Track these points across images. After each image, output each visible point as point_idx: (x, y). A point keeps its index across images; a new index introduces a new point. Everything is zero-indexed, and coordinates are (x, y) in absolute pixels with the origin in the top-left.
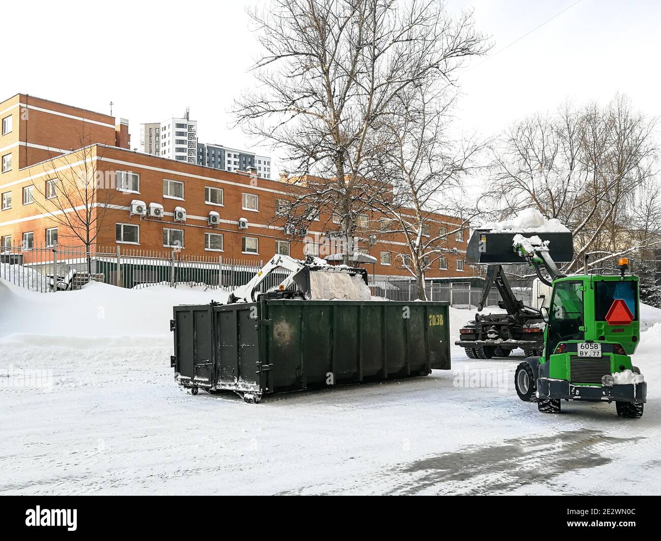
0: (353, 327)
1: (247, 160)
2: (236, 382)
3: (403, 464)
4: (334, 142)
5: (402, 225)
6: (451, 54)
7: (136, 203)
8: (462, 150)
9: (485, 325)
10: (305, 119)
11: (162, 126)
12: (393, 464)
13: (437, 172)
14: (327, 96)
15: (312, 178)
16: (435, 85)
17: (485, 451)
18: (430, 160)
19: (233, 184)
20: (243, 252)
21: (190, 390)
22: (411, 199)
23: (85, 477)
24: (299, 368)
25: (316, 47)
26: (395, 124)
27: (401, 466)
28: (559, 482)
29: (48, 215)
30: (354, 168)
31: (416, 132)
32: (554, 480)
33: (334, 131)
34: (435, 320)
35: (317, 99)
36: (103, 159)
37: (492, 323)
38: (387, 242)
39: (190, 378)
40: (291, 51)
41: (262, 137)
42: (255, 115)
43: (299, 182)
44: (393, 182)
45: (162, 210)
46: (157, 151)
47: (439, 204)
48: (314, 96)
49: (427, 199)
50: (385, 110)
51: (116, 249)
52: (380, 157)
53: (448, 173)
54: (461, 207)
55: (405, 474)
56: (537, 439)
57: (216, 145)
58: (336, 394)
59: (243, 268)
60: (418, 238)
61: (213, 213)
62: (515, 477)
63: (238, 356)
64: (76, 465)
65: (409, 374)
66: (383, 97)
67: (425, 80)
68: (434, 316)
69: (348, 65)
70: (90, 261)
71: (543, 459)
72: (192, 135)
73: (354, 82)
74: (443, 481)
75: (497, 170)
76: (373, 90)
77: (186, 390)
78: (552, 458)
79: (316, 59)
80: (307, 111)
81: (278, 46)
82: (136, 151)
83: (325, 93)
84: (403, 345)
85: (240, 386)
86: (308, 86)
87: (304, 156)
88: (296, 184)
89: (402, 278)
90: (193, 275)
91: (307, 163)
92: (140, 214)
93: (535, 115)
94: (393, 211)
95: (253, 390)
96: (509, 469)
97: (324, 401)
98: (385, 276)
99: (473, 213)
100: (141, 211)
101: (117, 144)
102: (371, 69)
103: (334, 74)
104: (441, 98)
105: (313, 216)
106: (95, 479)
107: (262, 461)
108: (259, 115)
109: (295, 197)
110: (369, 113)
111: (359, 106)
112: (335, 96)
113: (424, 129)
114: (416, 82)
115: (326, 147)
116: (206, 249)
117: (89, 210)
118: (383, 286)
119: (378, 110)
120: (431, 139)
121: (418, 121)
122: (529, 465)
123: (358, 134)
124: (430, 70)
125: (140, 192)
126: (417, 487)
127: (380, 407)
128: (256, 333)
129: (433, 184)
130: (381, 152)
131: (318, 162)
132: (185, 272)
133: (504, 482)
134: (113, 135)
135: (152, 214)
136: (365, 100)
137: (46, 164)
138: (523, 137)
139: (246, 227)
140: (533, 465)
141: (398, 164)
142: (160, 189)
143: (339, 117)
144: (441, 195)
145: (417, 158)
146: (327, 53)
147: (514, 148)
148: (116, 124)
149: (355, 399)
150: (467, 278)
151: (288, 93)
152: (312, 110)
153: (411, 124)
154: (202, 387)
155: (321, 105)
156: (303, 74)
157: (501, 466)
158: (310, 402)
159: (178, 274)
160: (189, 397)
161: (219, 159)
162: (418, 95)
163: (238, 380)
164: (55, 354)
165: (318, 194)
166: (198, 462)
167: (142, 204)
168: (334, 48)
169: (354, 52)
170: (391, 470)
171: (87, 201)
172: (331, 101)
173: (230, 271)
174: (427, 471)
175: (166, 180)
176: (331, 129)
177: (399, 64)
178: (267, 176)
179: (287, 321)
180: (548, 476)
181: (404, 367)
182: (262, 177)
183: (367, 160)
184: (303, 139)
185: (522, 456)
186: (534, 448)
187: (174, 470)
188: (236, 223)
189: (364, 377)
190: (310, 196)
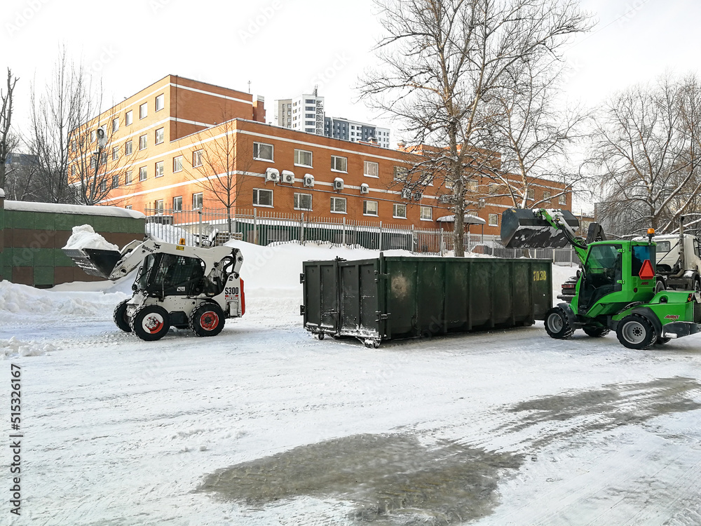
0: (464, 281)
1: (368, 131)
2: (358, 329)
3: (508, 404)
4: (447, 114)
5: (509, 189)
6: (558, 31)
7: (271, 171)
8: (566, 120)
10: (421, 93)
11: (293, 102)
12: (499, 404)
13: (542, 141)
14: (441, 72)
15: (426, 148)
16: (542, 63)
17: (585, 395)
18: (536, 129)
19: (356, 153)
20: (364, 215)
21: (317, 336)
22: (518, 166)
24: (414, 317)
25: (432, 28)
26: (504, 96)
27: (506, 406)
28: (653, 424)
29: (195, 181)
30: (466, 138)
31: (523, 104)
32: (648, 422)
33: (448, 104)
34: (539, 276)
35: (433, 75)
36: (242, 132)
38: (495, 205)
39: (317, 325)
40: (410, 31)
42: (377, 90)
43: (416, 151)
44: (502, 151)
45: (293, 177)
46: (289, 124)
47: (544, 170)
48: (430, 72)
49: (533, 165)
50: (495, 84)
51: (253, 211)
52: (489, 127)
53: (553, 141)
55: (510, 413)
56: (633, 385)
57: (341, 118)
58: (447, 341)
60: (524, 202)
61: (338, 179)
62: (611, 419)
63: (360, 306)
64: (218, 398)
65: (514, 324)
66: (494, 71)
67: (533, 56)
68: (538, 272)
69: (461, 43)
70: (230, 222)
71: (639, 403)
72: (319, 110)
73: (467, 59)
74: (545, 420)
75: (599, 138)
76: (484, 65)
77: (314, 336)
78: (647, 402)
79: (432, 38)
80: (423, 86)
81: (398, 28)
82: (270, 124)
83: (440, 70)
84: (509, 298)
85: (361, 332)
86: (424, 63)
87: (420, 127)
88: (412, 153)
90: (320, 235)
91: (423, 133)
92: (274, 180)
93: (635, 86)
94: (500, 177)
95: (373, 336)
96: (606, 410)
97: (436, 347)
98: (491, 236)
99: (575, 178)
100: (274, 178)
101: (254, 118)
102: (483, 47)
103: (449, 51)
104: (548, 72)
105: (427, 181)
106: (236, 411)
107: (381, 399)
108: (380, 90)
109: (411, 165)
110: (480, 87)
111: (471, 81)
112: (449, 72)
113: (531, 101)
114: (524, 58)
115: (441, 119)
116: (332, 212)
117: (230, 177)
118: (491, 245)
119: (489, 84)
120: (538, 110)
121: (526, 93)
122: (625, 408)
123: (470, 106)
124: (537, 46)
125: (274, 161)
126: (521, 425)
127: (488, 353)
128: (375, 286)
129: (538, 152)
130: (491, 122)
131: (433, 132)
132: (313, 231)
133: (602, 423)
134: (251, 111)
135: (285, 180)
136: (476, 75)
137: (194, 136)
138: (624, 108)
139: (368, 192)
140: (629, 408)
141: (506, 134)
142: (292, 160)
143: (452, 91)
144: (546, 161)
145: (524, 128)
146: (442, 33)
147: (614, 118)
148: (253, 101)
149: (465, 346)
151: (406, 70)
152: (427, 85)
153: (519, 97)
154: (327, 333)
155: (437, 80)
156: (420, 52)
157: (599, 408)
158: (423, 347)
159: (306, 234)
160: (316, 342)
161: (344, 131)
162: (526, 70)
163: (359, 327)
165: (432, 161)
166: (324, 398)
167: (276, 171)
168: (449, 28)
169: (467, 31)
170: (498, 410)
171: (228, 168)
172: (445, 76)
173: (353, 231)
174: (530, 412)
175: (297, 150)
176: (445, 102)
177: (509, 41)
178: (386, 145)
179: (403, 275)
180: (643, 419)
181: (510, 318)
182: (382, 146)
183: (477, 130)
184: (420, 111)
185: (619, 399)
186: (630, 393)
187: (304, 405)
188: (358, 188)
189: (473, 327)
190: (426, 163)
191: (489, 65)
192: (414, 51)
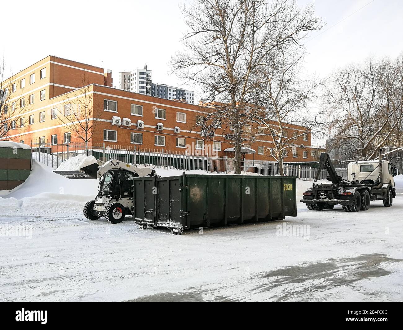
0: (238, 190)
1: (180, 93)
2: (168, 222)
3: (264, 272)
4: (229, 82)
5: (270, 131)
6: (300, 29)
7: (115, 118)
8: (306, 86)
9: (318, 191)
10: (212, 68)
11: (131, 73)
12: (257, 272)
13: (291, 99)
14: (226, 55)
15: (217, 103)
16: (291, 48)
17: (314, 266)
18: (287, 92)
19: (171, 107)
20: (177, 147)
21: (142, 227)
22: (276, 115)
23: (76, 276)
24: (205, 214)
25: (219, 27)
26: (267, 71)
27: (262, 273)
28: (358, 285)
29: (64, 125)
30: (242, 97)
31: (279, 76)
32: (355, 284)
33: (230, 76)
34: (287, 187)
35: (220, 57)
36: (96, 92)
37: (323, 189)
38: (261, 141)
39: (142, 219)
40: (205, 29)
41: (187, 79)
42: (184, 66)
43: (209, 105)
44: (265, 105)
45: (130, 122)
46: (129, 88)
47: (292, 118)
48: (218, 55)
49: (286, 115)
50: (260, 63)
51: (102, 144)
52: (256, 90)
53: (298, 100)
54: (306, 120)
55: (264, 278)
56: (346, 259)
57: (162, 84)
58: (227, 230)
59: (176, 156)
60: (280, 139)
61: (159, 124)
62: (330, 282)
63: (170, 207)
64: (72, 269)
65: (271, 219)
66: (259, 55)
67: (285, 45)
68: (287, 185)
69: (238, 37)
70: (87, 151)
71: (349, 271)
72: (148, 79)
73: (242, 47)
74: (287, 283)
75: (328, 98)
76: (253, 51)
77: (140, 226)
78: (354, 270)
79: (220, 34)
80: (214, 64)
81: (198, 26)
82: (116, 88)
83: (225, 53)
84: (268, 201)
85: (170, 224)
86: (215, 49)
87: (212, 90)
88: (207, 107)
89: (270, 162)
90: (147, 160)
91: (214, 94)
92: (117, 124)
93: (351, 65)
94: (264, 123)
95: (178, 227)
96: (327, 276)
97: (220, 234)
98: (259, 161)
99: (313, 124)
100: (118, 123)
101: (105, 84)
102: (252, 39)
103: (231, 42)
104: (295, 55)
105: (217, 125)
106: (82, 278)
107: (180, 269)
108: (186, 66)
109: (206, 114)
110: (250, 64)
111: (245, 61)
112: (231, 55)
113: (284, 74)
114: (279, 46)
115: (225, 85)
116: (155, 145)
117: (87, 122)
118: (259, 167)
119: (256, 63)
120: (289, 80)
121: (280, 69)
122: (340, 274)
123: (244, 77)
124: (287, 39)
125: (117, 112)
126: (271, 287)
127: (253, 238)
128: (180, 194)
129: (289, 106)
130: (257, 88)
131: (220, 94)
132: (142, 158)
133: (324, 284)
134: (103, 79)
135: (125, 124)
136: (248, 57)
137: (64, 96)
138: (344, 79)
139: (179, 132)
140: (343, 275)
141: (268, 94)
142: (130, 111)
143: (233, 67)
144: (294, 113)
145: (279, 91)
146: (226, 30)
147: (338, 85)
148: (105, 72)
149: (238, 233)
150: (309, 162)
151: (203, 53)
152: (217, 63)
153: (276, 71)
154: (149, 225)
155: (223, 60)
156: (212, 42)
157: (323, 274)
158: (211, 234)
159: (138, 159)
160: (141, 231)
161: (164, 92)
162: (281, 54)
163: (169, 221)
164: (66, 204)
165: (220, 112)
166: (143, 268)
167: (119, 118)
168: (230, 27)
169: (242, 29)
170: (256, 276)
171: (86, 116)
172: (228, 58)
173: (168, 157)
174: (278, 277)
175: (133, 105)
176: (228, 74)
177: (269, 35)
178: (192, 102)
179: (198, 187)
180: (351, 282)
181: (269, 215)
182: (189, 103)
183: (249, 92)
184: (212, 80)
185: (336, 269)
186: (344, 264)
187: (128, 273)
188: (172, 129)
189: (244, 221)
190: (216, 113)
191: (257, 51)
192: (208, 42)
